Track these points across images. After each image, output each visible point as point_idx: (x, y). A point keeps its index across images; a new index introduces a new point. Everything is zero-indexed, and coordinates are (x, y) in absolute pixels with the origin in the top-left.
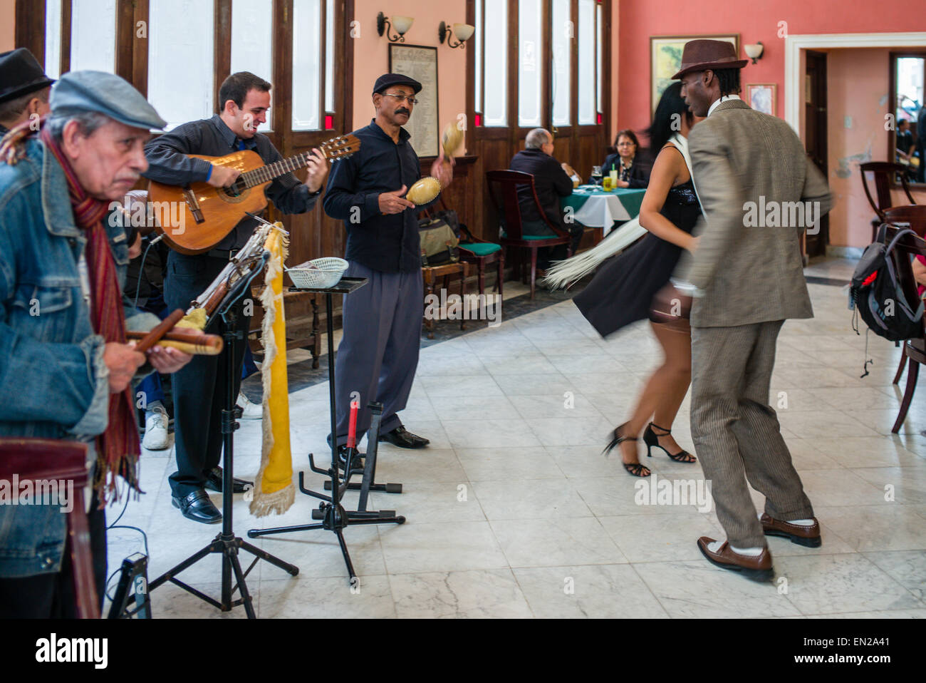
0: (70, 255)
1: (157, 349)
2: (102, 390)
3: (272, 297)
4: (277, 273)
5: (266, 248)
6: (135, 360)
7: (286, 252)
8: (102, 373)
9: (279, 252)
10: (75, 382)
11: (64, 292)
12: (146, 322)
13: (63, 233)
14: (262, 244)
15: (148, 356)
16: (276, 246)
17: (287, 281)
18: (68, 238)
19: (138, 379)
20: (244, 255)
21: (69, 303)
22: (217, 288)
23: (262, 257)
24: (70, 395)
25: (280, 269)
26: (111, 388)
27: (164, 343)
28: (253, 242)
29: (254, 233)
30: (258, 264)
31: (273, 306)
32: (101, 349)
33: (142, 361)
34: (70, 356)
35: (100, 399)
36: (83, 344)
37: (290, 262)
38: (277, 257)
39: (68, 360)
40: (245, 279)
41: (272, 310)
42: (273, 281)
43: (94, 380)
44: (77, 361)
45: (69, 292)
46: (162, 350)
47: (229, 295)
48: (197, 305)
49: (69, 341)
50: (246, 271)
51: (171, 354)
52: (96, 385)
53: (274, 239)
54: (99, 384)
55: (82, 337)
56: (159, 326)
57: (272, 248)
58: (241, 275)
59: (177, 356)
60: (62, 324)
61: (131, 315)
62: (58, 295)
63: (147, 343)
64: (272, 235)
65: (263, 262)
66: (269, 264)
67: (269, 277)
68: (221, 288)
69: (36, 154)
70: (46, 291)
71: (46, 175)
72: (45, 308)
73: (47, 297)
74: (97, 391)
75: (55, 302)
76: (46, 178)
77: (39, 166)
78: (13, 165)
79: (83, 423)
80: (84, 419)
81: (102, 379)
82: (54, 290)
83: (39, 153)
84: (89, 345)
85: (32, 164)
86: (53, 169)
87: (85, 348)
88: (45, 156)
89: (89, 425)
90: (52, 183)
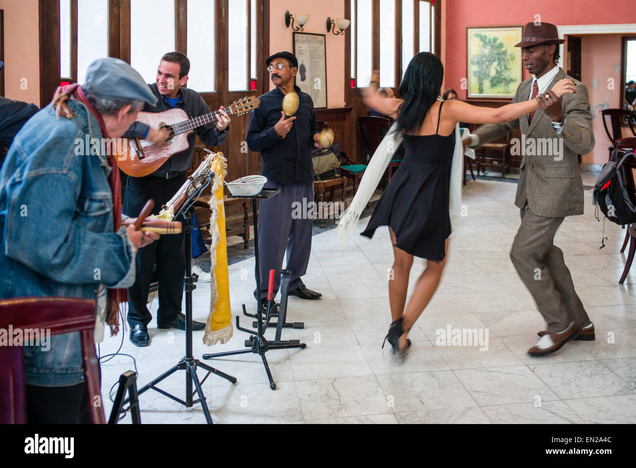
3: (216, 202)
4: (219, 186)
5: (212, 170)
7: (225, 172)
9: (220, 172)
11: (105, 202)
14: (209, 167)
16: (219, 168)
17: (226, 192)
18: (102, 167)
20: (197, 174)
21: (108, 210)
23: (209, 175)
24: (115, 264)
25: (222, 184)
28: (204, 165)
29: (204, 160)
30: (207, 181)
31: (217, 208)
36: (119, 232)
37: (228, 179)
38: (219, 175)
40: (198, 190)
41: (216, 210)
42: (217, 191)
45: (107, 202)
47: (188, 201)
48: (166, 208)
50: (199, 185)
52: (131, 257)
53: (217, 164)
54: (134, 256)
57: (216, 170)
58: (195, 187)
62: (103, 204)
64: (215, 161)
65: (210, 178)
66: (214, 180)
67: (214, 188)
68: (182, 197)
69: (79, 111)
70: (96, 202)
71: (91, 126)
72: (95, 212)
73: (96, 205)
74: (133, 260)
75: (101, 208)
76: (91, 128)
77: (83, 119)
78: (70, 118)
79: (124, 281)
80: (125, 279)
81: (134, 252)
82: (101, 201)
83: (82, 111)
84: (122, 232)
85: (78, 118)
86: (94, 122)
87: (121, 234)
88: (88, 113)
89: (127, 282)
90: (94, 131)
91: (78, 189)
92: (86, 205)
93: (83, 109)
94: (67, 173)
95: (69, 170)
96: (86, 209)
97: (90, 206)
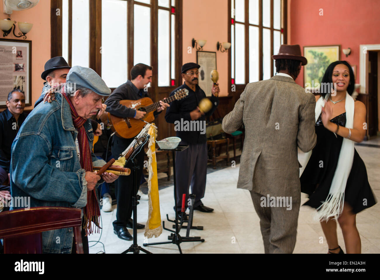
0: (72, 138)
1: (105, 173)
2: (84, 190)
3: (151, 153)
4: (153, 143)
5: (149, 134)
6: (97, 178)
7: (156, 135)
9: (153, 135)
10: (74, 187)
11: (70, 152)
12: (101, 163)
13: (69, 129)
14: (147, 132)
15: (102, 176)
16: (152, 133)
17: (157, 146)
18: (71, 131)
19: (98, 185)
20: (140, 136)
21: (72, 157)
22: (130, 149)
23: (147, 137)
24: (73, 192)
25: (154, 142)
26: (88, 189)
27: (108, 171)
28: (143, 131)
29: (144, 128)
30: (145, 139)
31: (151, 156)
32: (84, 174)
33: (99, 179)
34: (72, 177)
35: (84, 193)
36: (77, 172)
37: (158, 139)
38: (153, 137)
39: (72, 178)
40: (140, 145)
41: (151, 158)
42: (151, 146)
43: (82, 186)
44: (75, 179)
45: (72, 152)
46: (107, 174)
47: (134, 152)
48: (122, 156)
49: (72, 171)
50: (141, 143)
51: (111, 175)
52: (82, 188)
53: (152, 130)
54: (84, 188)
55: (77, 169)
56: (106, 164)
58: (139, 144)
59: (113, 176)
60: (69, 164)
61: (95, 160)
62: (68, 153)
63: (101, 172)
64: (151, 128)
65: (147, 139)
66: (150, 140)
68: (131, 149)
69: (59, 99)
70: (63, 152)
71: (63, 107)
72: (63, 158)
73: (63, 154)
74: (83, 190)
75: (67, 156)
76: (62, 108)
77: (60, 103)
78: (50, 103)
79: (78, 202)
80: (78, 201)
81: (84, 185)
82: (66, 151)
83: (60, 98)
84: (79, 173)
85: (57, 102)
86: (65, 104)
87: (78, 174)
88: (62, 99)
89: (80, 203)
90: (65, 110)
91: (49, 144)
92: (59, 154)
93: (61, 97)
94: (40, 134)
95: (41, 132)
96: (59, 156)
97: (60, 154)
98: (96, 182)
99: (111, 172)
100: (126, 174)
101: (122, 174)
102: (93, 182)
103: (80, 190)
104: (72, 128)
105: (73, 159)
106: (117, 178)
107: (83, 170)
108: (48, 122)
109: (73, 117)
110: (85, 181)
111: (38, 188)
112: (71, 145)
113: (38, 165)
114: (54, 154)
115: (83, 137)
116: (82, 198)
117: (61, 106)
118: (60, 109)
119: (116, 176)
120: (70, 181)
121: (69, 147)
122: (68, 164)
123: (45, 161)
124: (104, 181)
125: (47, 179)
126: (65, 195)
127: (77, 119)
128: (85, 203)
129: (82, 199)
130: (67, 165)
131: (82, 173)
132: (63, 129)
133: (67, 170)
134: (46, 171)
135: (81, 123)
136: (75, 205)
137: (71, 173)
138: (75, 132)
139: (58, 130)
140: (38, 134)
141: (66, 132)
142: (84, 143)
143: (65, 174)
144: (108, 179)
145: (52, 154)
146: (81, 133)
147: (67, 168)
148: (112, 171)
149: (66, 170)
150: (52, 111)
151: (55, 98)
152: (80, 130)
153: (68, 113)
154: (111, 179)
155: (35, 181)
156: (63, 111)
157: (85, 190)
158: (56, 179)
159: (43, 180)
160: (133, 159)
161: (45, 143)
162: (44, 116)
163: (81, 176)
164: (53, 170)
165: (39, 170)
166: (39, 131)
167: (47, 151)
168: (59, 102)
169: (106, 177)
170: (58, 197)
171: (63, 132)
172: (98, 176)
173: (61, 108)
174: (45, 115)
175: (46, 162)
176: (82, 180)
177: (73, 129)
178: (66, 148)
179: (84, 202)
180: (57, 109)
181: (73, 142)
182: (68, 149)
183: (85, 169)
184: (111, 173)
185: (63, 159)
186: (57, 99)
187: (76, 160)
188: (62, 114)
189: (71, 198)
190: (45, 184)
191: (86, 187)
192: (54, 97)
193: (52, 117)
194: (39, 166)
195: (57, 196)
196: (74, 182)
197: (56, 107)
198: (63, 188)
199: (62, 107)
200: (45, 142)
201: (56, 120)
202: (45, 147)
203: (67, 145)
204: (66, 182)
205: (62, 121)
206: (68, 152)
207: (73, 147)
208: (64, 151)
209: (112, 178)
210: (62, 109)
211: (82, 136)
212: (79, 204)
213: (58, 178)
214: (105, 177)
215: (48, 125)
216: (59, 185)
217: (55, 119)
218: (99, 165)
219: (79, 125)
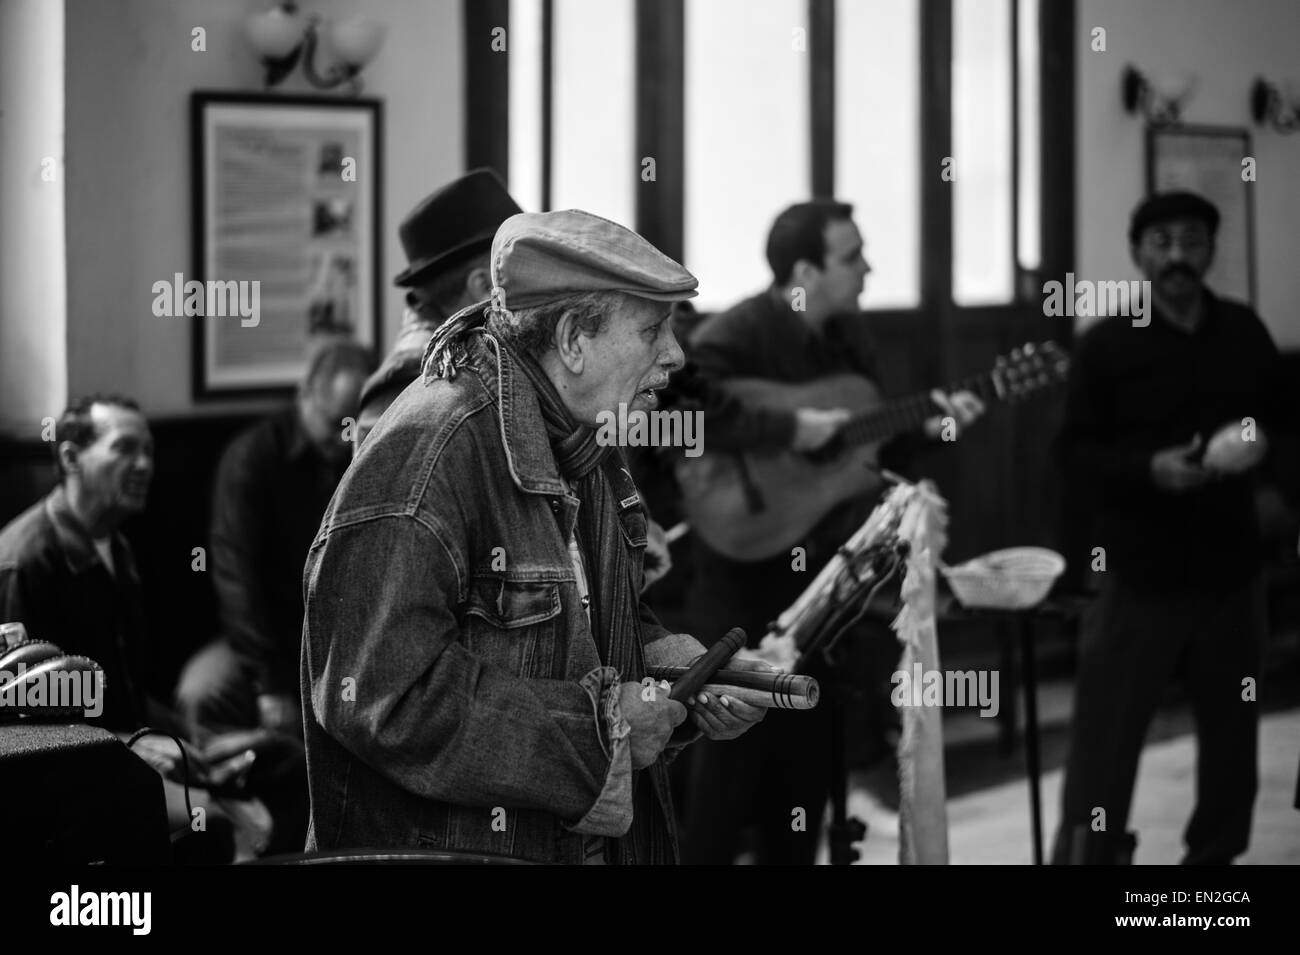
0: (554, 528)
1: (704, 698)
2: (620, 760)
3: (914, 624)
4: (922, 580)
5: (903, 533)
6: (670, 712)
7: (942, 540)
8: (620, 732)
9: (927, 541)
10: (575, 744)
11: (549, 590)
12: (683, 649)
13: (540, 489)
14: (896, 523)
15: (691, 709)
16: (921, 529)
17: (943, 586)
18: (549, 498)
20: (862, 543)
21: (557, 611)
22: (815, 602)
23: (895, 548)
24: (569, 765)
25: (929, 573)
26: (634, 760)
27: (716, 688)
28: (880, 518)
29: (881, 502)
30: (889, 558)
31: (916, 641)
32: (616, 690)
33: (681, 717)
34: (564, 702)
35: (617, 776)
36: (585, 682)
37: (953, 555)
38: (923, 549)
39: (563, 709)
40: (865, 588)
41: (915, 649)
42: (916, 594)
43: (608, 743)
44: (576, 710)
45: (556, 590)
46: (714, 701)
47: (837, 616)
48: (780, 632)
49: (562, 677)
50: (867, 574)
51: (730, 708)
52: (611, 753)
53: (918, 515)
54: (616, 752)
55: (583, 669)
57: (913, 534)
58: (856, 579)
59: (740, 711)
60: (548, 647)
61: (655, 638)
62: (540, 596)
63: (687, 685)
64: (914, 508)
65: (897, 558)
66: (908, 562)
67: (908, 585)
68: (823, 603)
69: (485, 359)
70: (520, 590)
71: (503, 392)
72: (520, 618)
73: (522, 599)
74: (614, 762)
75: (536, 608)
76: (504, 397)
77: (492, 379)
78: (451, 379)
79: (593, 815)
80: (594, 808)
81: (619, 740)
82: (532, 588)
83: (491, 356)
84: (595, 683)
85: (481, 376)
86: (514, 381)
87: (589, 687)
88: (499, 361)
89: (603, 819)
90: (514, 406)
91: (456, 556)
92: (500, 600)
93: (493, 350)
94: (417, 514)
95: (422, 506)
96: (500, 609)
97: (507, 603)
98: (666, 728)
99: (730, 695)
100: (800, 701)
101: (781, 700)
102: (656, 730)
103: (599, 761)
104: (550, 484)
105: (563, 620)
106: (759, 717)
107: (610, 671)
108: (448, 461)
109: (556, 431)
110: (622, 721)
111: (424, 749)
112: (551, 562)
113: (416, 650)
114: (479, 601)
115: (602, 515)
116: (613, 795)
117: (497, 389)
118: (495, 403)
119: (753, 709)
120: (555, 718)
121: (542, 569)
122: (544, 644)
123: (444, 630)
124: (701, 734)
125: (456, 711)
126: (538, 782)
127: (572, 438)
128: (623, 818)
129: (610, 802)
130: (538, 646)
131: (605, 686)
132: (515, 484)
133: (542, 673)
134: (453, 676)
135: (590, 454)
136: (582, 824)
137: (560, 684)
138: (565, 500)
139: (492, 493)
140: (410, 512)
141: (526, 499)
142: (607, 547)
143: (531, 688)
144: (718, 722)
145: (469, 604)
146: (592, 502)
147: (539, 662)
148: (735, 689)
149: (539, 670)
150: (463, 412)
151: (470, 361)
152: (589, 484)
153: (528, 420)
154: (731, 726)
155: (411, 714)
156: (505, 410)
157: (620, 762)
158: (499, 712)
159: (443, 712)
160: (830, 646)
161: (440, 550)
162: (430, 437)
163: (603, 700)
164: (483, 671)
165: (422, 668)
166: (414, 500)
167: (448, 588)
168: (487, 375)
169: (710, 715)
170: (508, 788)
171: (513, 504)
172: (676, 704)
173: (497, 399)
174: (429, 431)
175: (448, 636)
176: (609, 714)
177: (559, 488)
178: (532, 573)
179: (621, 812)
180: (482, 403)
181: (560, 544)
182: (541, 577)
183: (619, 671)
184: (731, 698)
185: (523, 620)
186: (476, 363)
187: (577, 625)
188: (502, 424)
189: (565, 795)
190: (451, 729)
191: (624, 749)
192: (466, 355)
193: (463, 438)
194: (420, 650)
195: (504, 782)
196: (571, 725)
197: (475, 396)
198: (530, 752)
199: (500, 395)
200: (440, 546)
201: (483, 454)
202: (441, 567)
203: (535, 560)
204: (538, 723)
205: (508, 453)
206: (541, 589)
207: (559, 569)
208: (523, 587)
209: (734, 718)
210: (500, 401)
211: (599, 512)
212: (600, 823)
213: (504, 705)
214: (704, 716)
215: (448, 474)
216: (510, 737)
217: (475, 448)
218: (672, 659)
219: (583, 464)
